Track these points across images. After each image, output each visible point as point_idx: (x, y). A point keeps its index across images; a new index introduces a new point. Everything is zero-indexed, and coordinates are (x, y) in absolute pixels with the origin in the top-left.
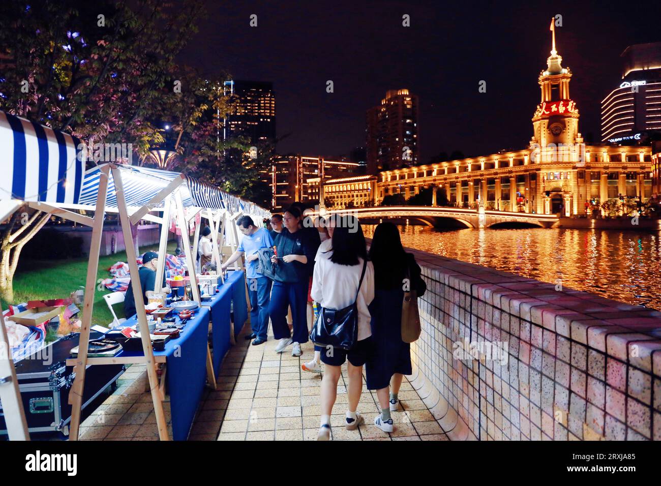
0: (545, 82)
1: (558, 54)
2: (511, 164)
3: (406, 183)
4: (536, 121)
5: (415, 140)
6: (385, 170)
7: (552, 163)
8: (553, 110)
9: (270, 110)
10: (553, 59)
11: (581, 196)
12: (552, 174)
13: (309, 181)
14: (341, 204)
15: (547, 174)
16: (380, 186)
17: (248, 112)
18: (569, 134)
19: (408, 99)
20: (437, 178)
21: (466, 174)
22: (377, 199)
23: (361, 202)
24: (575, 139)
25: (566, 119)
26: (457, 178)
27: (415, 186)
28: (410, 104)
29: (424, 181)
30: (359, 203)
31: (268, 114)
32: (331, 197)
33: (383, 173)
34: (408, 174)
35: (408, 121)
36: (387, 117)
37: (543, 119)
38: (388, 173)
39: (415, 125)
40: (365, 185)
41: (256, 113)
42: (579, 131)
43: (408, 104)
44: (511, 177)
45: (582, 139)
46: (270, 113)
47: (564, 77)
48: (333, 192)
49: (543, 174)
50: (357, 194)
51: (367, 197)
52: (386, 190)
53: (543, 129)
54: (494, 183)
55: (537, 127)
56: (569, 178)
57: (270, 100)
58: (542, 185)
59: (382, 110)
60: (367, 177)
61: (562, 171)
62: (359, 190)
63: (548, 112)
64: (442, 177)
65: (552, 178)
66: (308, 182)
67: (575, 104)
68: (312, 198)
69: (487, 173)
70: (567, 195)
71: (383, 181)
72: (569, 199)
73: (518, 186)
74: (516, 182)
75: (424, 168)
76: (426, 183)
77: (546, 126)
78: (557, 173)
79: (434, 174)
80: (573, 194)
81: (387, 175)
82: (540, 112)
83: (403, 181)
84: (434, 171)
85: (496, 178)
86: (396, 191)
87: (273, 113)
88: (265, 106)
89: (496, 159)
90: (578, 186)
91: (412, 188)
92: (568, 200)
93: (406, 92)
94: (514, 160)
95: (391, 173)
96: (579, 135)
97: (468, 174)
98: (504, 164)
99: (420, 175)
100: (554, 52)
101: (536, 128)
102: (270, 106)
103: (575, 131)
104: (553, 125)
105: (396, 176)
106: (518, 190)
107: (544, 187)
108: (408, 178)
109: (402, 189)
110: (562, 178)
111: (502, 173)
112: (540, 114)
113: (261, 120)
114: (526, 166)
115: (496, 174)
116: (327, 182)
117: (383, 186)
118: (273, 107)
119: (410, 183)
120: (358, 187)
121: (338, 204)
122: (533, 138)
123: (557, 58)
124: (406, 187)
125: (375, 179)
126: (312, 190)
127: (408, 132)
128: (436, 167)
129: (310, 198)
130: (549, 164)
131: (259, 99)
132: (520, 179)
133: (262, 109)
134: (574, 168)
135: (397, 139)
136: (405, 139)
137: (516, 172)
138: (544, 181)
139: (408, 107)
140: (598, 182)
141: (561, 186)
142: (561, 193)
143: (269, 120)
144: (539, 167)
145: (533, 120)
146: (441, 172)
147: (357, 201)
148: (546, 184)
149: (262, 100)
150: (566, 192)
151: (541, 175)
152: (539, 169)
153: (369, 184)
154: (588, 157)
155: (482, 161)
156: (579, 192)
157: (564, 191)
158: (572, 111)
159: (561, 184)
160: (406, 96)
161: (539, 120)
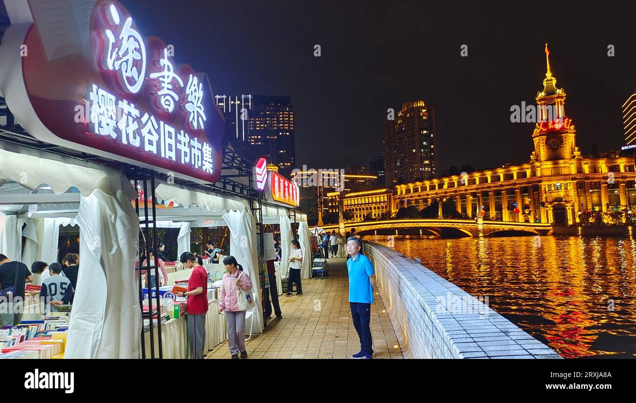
0: (542, 102)
1: (553, 76)
2: (515, 177)
3: (419, 196)
4: (535, 137)
5: (432, 150)
6: (400, 184)
7: (552, 176)
8: (550, 127)
9: (289, 124)
10: (547, 81)
11: (582, 205)
12: (553, 185)
13: (329, 194)
14: (360, 216)
15: (548, 185)
16: (396, 199)
17: (267, 126)
18: (566, 148)
19: (424, 111)
20: (448, 191)
21: (475, 186)
22: (393, 211)
23: (379, 214)
24: (572, 153)
25: (563, 135)
26: (466, 190)
27: (428, 198)
28: (426, 116)
29: (437, 194)
30: (377, 215)
31: (287, 128)
32: (350, 210)
33: (398, 187)
34: (421, 187)
35: (425, 132)
36: (404, 129)
37: (541, 135)
38: (403, 186)
39: (432, 135)
40: (382, 198)
41: (275, 127)
42: (576, 145)
43: (424, 115)
44: (516, 189)
45: (580, 152)
46: (289, 127)
47: (559, 97)
48: (352, 205)
49: (545, 185)
50: (375, 206)
51: (384, 209)
52: (402, 202)
53: (541, 145)
54: (501, 194)
55: (537, 142)
56: (569, 188)
57: (289, 114)
58: (544, 196)
59: (399, 122)
60: (384, 190)
61: (562, 182)
62: (376, 203)
63: (546, 129)
64: (452, 189)
65: (553, 189)
66: (328, 196)
67: (570, 120)
68: (332, 211)
69: (493, 185)
70: (568, 205)
71: (399, 194)
72: (571, 208)
73: (523, 197)
74: (521, 193)
75: (436, 182)
76: (438, 195)
77: (544, 141)
78: (558, 184)
79: (445, 187)
80: (574, 203)
81: (401, 188)
82: (539, 129)
83: (417, 194)
84: (445, 184)
85: (502, 190)
86: (411, 203)
87: (291, 127)
88: (283, 120)
89: (501, 172)
90: (579, 196)
91: (425, 200)
92: (569, 209)
93: (422, 104)
94: (518, 173)
95: (405, 186)
96: (577, 148)
97: (476, 187)
98: (509, 177)
99: (432, 188)
100: (549, 75)
101: (535, 144)
102: (289, 120)
103: (572, 145)
104: (550, 141)
105: (410, 189)
106: (523, 201)
107: (546, 198)
108: (421, 191)
109: (417, 201)
110: (563, 188)
111: (508, 185)
112: (539, 131)
113: (281, 134)
114: (529, 179)
115: (502, 186)
116: (346, 196)
117: (399, 198)
118: (291, 121)
119: (423, 195)
120: (375, 200)
121: (357, 216)
122: (533, 153)
123: (551, 80)
124: (420, 199)
125: (391, 192)
126: (332, 204)
127: (424, 143)
128: (446, 181)
129: (330, 211)
130: (549, 176)
131: (278, 113)
132: (524, 190)
133: (281, 124)
134: (573, 179)
135: (414, 151)
136: (422, 150)
137: (520, 184)
138: (546, 192)
139: (424, 118)
140: (598, 191)
141: (562, 196)
142: (562, 203)
143: (288, 134)
144: (540, 179)
145: (533, 136)
146: (451, 185)
147: (375, 213)
148: (548, 195)
149: (281, 115)
150: (567, 202)
151: (542, 186)
152: (541, 181)
153: (386, 197)
154: (586, 168)
155: (489, 174)
156: (579, 201)
157: (565, 201)
158: (568, 127)
159: (562, 194)
160: (422, 108)
161: (538, 136)
